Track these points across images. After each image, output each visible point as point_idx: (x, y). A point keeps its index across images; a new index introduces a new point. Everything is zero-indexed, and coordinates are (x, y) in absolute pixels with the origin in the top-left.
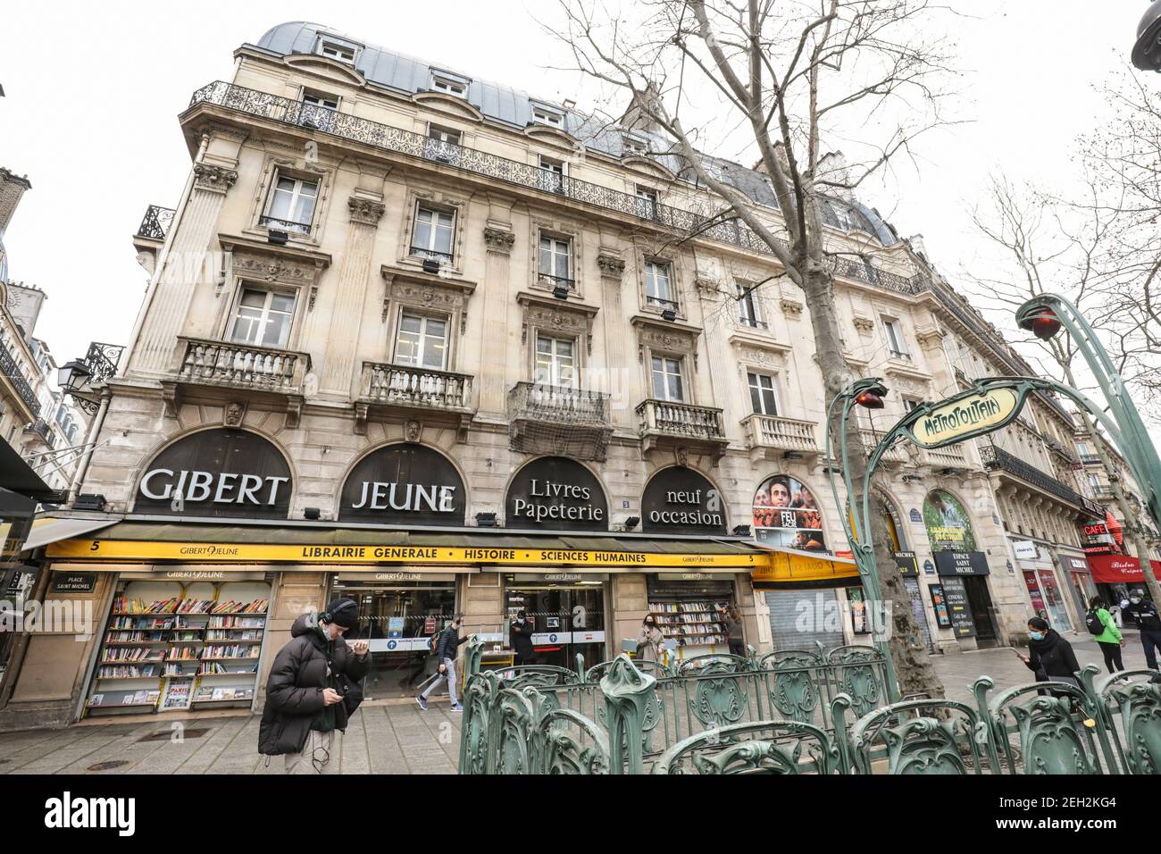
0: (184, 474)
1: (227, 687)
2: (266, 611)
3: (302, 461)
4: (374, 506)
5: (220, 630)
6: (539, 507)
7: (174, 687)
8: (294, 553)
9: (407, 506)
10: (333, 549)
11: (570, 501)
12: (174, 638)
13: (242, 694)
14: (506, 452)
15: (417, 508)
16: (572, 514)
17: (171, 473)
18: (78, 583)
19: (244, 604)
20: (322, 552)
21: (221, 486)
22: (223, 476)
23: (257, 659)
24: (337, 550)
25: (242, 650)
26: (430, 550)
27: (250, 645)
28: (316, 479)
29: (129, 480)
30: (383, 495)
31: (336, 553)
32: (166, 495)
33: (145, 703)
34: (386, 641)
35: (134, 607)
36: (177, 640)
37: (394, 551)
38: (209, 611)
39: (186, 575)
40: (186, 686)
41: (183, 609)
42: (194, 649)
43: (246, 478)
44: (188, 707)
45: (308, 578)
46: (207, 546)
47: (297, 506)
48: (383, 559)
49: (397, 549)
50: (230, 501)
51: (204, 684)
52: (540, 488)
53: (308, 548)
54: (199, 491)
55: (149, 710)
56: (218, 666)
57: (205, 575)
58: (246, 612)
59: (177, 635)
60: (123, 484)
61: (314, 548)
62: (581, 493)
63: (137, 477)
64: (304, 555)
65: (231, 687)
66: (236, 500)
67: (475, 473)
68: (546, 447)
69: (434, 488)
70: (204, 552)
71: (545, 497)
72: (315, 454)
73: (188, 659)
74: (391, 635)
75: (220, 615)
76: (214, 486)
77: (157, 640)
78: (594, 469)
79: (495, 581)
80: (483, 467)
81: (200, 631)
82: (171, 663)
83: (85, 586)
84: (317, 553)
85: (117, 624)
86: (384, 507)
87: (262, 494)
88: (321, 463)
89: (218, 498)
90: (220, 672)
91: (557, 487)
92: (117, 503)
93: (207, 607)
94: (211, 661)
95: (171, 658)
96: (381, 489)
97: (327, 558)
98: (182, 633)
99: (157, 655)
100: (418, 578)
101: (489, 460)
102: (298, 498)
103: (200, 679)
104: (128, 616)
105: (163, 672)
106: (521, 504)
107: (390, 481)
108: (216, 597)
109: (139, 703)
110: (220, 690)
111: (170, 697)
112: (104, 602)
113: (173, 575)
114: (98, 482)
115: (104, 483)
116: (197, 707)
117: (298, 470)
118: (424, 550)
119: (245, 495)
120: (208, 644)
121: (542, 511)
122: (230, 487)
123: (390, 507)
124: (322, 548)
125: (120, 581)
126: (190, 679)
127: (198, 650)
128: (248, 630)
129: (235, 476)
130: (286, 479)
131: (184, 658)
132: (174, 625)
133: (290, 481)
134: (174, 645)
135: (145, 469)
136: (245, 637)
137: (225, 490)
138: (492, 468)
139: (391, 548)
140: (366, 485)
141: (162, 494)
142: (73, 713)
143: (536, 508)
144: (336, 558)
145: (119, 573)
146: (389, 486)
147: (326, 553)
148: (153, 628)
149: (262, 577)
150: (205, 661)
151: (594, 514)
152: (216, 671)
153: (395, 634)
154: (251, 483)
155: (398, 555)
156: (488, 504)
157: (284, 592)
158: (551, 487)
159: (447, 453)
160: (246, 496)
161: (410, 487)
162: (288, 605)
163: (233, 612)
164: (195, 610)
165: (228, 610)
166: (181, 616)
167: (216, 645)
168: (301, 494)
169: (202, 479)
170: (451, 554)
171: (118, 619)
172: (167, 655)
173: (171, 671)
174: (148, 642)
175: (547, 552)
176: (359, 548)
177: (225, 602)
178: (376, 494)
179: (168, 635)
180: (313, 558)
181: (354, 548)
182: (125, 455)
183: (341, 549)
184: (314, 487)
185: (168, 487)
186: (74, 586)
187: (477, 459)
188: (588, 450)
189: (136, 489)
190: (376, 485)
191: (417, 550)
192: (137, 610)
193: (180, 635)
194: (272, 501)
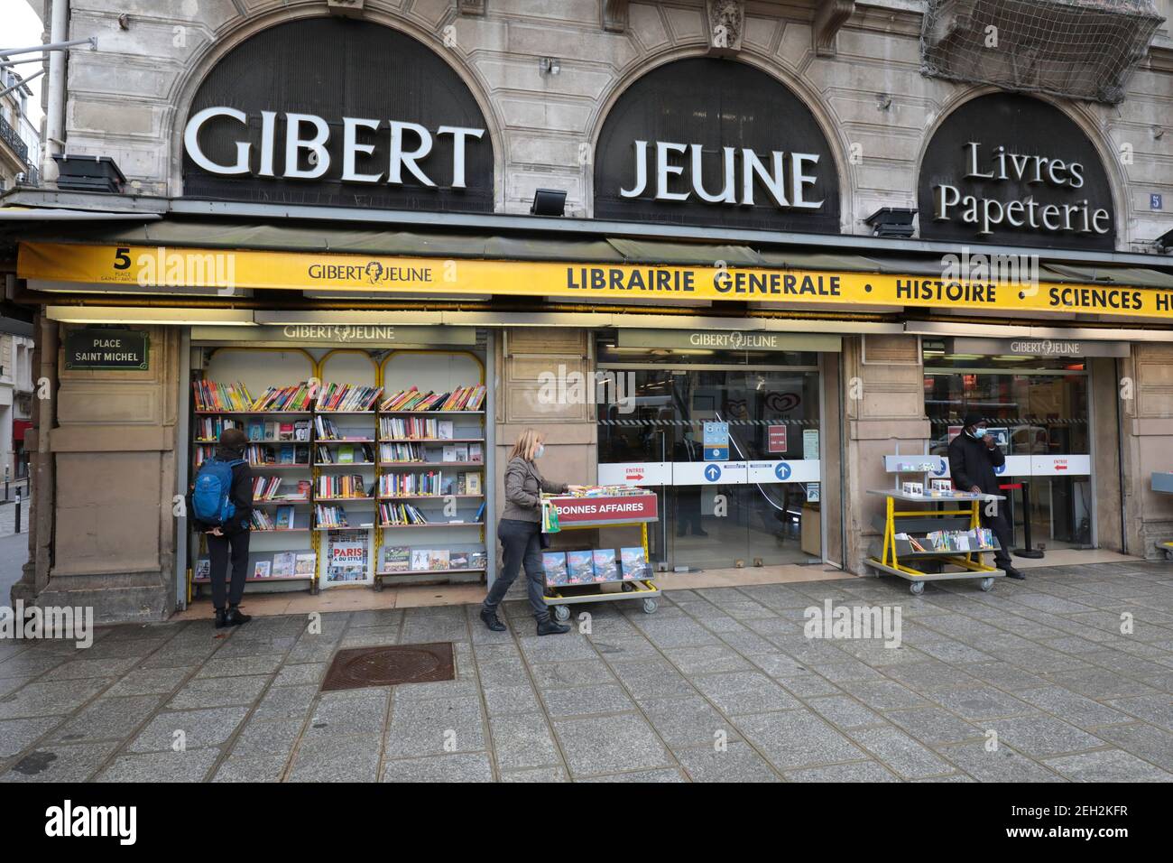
0: (269, 119)
1: (433, 547)
2: (483, 406)
3: (506, 91)
4: (663, 193)
5: (403, 444)
6: (987, 203)
7: (337, 546)
8: (547, 280)
9: (728, 195)
10: (628, 272)
11: (1048, 191)
12: (319, 457)
13: (462, 560)
14: (916, 77)
15: (748, 199)
16: (1051, 219)
17: (241, 116)
18: (115, 351)
19: (439, 395)
20: (607, 278)
21: (351, 147)
22: (350, 124)
23: (483, 499)
24: (636, 274)
25: (448, 481)
26: (827, 278)
27: (461, 472)
28: (540, 133)
29: (158, 131)
30: (679, 170)
31: (636, 281)
32: (242, 166)
33: (292, 576)
34: (700, 467)
35: (234, 401)
36: (327, 462)
37: (752, 278)
38: (375, 406)
39: (320, 333)
40: (359, 545)
41: (327, 401)
42: (360, 479)
43: (397, 128)
44: (370, 580)
45: (557, 342)
46: (363, 262)
47: (511, 192)
48: (732, 296)
49: (758, 274)
50: (375, 179)
51: (390, 541)
52: (988, 161)
53: (577, 270)
54: (304, 156)
55: (303, 586)
56: (411, 509)
57: (357, 334)
58: (446, 409)
59: (324, 452)
60: (147, 140)
61: (589, 268)
62: (1067, 174)
63: (173, 125)
64: (571, 285)
65: (442, 547)
66: (385, 178)
67: (857, 125)
68: (996, 73)
69: (778, 157)
70: (357, 276)
71: (997, 182)
72: (530, 76)
73: (355, 497)
74: (711, 457)
75: (398, 416)
76: (335, 146)
77: (288, 462)
78: (1091, 123)
79: (910, 354)
80: (872, 111)
81: (365, 445)
82: (326, 504)
83: (128, 357)
84: (597, 282)
85: (209, 431)
86: (683, 197)
87: (437, 162)
88: (545, 96)
89: (349, 173)
90: (416, 520)
91: (1019, 160)
92: (147, 181)
93: (371, 400)
94: (397, 502)
95: (324, 495)
96: (673, 157)
97: (616, 293)
98: (334, 449)
99: (298, 489)
100: (770, 344)
101: (882, 96)
102: (511, 175)
103: (380, 533)
104: (226, 416)
105: (314, 521)
106: (950, 194)
107: (689, 142)
108: (380, 381)
109: (283, 575)
110: (423, 553)
111: (335, 564)
112: (174, 387)
113: (295, 334)
114: (96, 136)
115: (108, 138)
116: (385, 581)
117: (503, 111)
118: (814, 277)
119: (403, 166)
120: (386, 471)
121: (993, 210)
122: (369, 149)
123: (694, 197)
124: (606, 270)
125: (196, 347)
126: (365, 532)
127: (369, 481)
128: (451, 444)
129: (374, 124)
130: (479, 133)
131: (346, 496)
132: (315, 434)
133: (487, 136)
134: (323, 470)
135: (185, 110)
136: (449, 458)
137: (360, 156)
138: (891, 115)
139: (747, 272)
140: (641, 147)
141: (233, 162)
142: (171, 596)
143: (980, 203)
144: (636, 293)
145: (189, 327)
146: (689, 151)
147: (615, 282)
148: (276, 439)
149: (471, 339)
150: (385, 501)
151: (1091, 221)
152: (410, 520)
153: (717, 453)
154: (411, 141)
155: (763, 289)
156: (887, 193)
157: (514, 370)
158: (1008, 159)
159: (796, 79)
160: (404, 170)
161: (729, 153)
162: (526, 394)
163: (422, 408)
164: (349, 405)
165: (410, 406)
166: (325, 417)
167: (400, 472)
168: (514, 165)
169: (308, 131)
170: (868, 288)
171: (209, 422)
172: (315, 489)
173: (328, 519)
174: (275, 466)
175: (1061, 288)
176: (682, 270)
177: (400, 389)
178: (663, 168)
179: (308, 452)
180: (590, 293)
181: (672, 270)
182: (137, 75)
183: (644, 272)
184: (538, 151)
185: (243, 149)
186: (108, 357)
187: (859, 93)
188: (1082, 80)
189: (178, 154)
190: (663, 148)
191: (799, 277)
192: (240, 406)
193: (328, 451)
194: (459, 180)
